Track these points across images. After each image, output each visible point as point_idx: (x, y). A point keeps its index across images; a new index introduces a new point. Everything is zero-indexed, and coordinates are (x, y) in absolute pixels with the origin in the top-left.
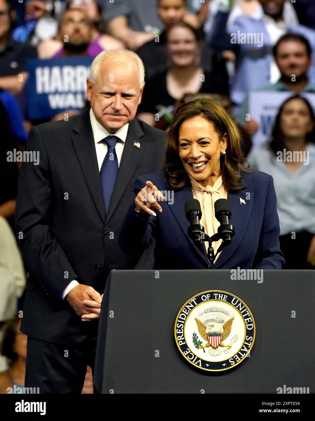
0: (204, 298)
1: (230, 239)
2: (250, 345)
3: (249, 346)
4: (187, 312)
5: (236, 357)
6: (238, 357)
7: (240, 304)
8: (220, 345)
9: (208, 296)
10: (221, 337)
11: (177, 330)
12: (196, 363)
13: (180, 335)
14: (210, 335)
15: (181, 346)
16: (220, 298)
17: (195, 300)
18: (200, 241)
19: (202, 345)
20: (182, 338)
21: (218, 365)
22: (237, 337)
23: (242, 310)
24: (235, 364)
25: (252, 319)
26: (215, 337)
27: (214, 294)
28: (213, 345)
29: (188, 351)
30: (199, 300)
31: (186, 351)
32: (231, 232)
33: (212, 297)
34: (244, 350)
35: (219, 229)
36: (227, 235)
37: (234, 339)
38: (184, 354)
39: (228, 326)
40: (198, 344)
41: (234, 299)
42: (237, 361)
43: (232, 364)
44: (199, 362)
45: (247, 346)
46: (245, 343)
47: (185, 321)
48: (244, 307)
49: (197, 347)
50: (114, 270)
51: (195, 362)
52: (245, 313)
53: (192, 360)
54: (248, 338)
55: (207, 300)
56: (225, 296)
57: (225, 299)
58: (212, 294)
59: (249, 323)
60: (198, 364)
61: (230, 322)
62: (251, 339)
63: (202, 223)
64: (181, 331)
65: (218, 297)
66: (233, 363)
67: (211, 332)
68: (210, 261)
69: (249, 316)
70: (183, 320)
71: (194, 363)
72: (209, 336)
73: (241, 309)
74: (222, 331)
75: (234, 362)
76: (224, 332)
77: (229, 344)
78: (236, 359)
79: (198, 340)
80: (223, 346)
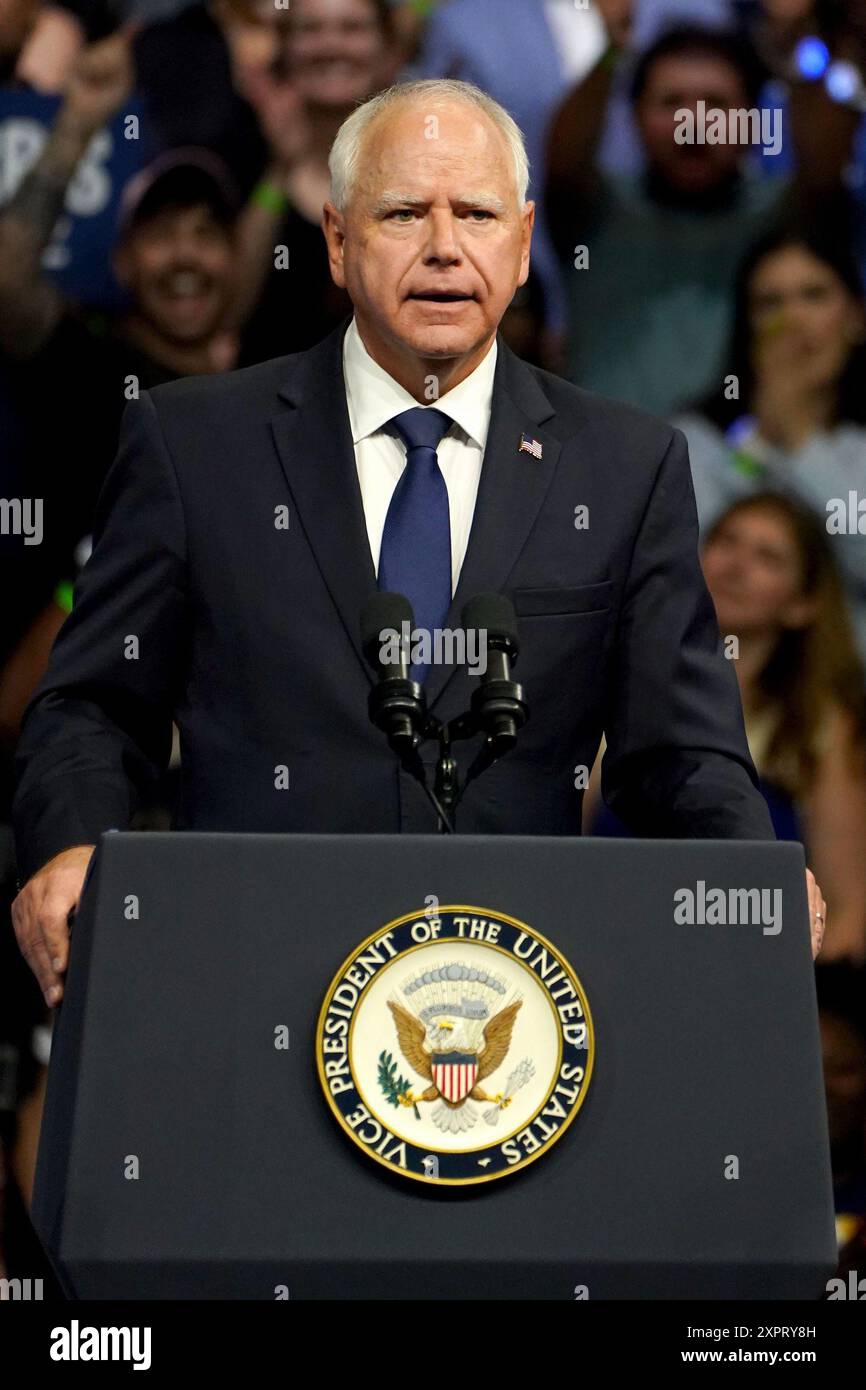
0: (421, 932)
1: (512, 732)
2: (573, 1095)
3: (570, 1098)
4: (361, 979)
5: (525, 1137)
6: (532, 1138)
7: (543, 956)
8: (471, 1094)
9: (434, 928)
10: (476, 1067)
11: (326, 1041)
12: (388, 1156)
13: (336, 1057)
14: (440, 1058)
15: (338, 1097)
16: (477, 933)
17: (389, 939)
18: (411, 738)
19: (410, 1091)
20: (342, 1067)
21: (464, 1163)
22: (529, 1069)
23: (549, 977)
24: (522, 1159)
25: (580, 1007)
26: (455, 1067)
27: (456, 920)
28: (447, 1095)
29: (361, 1113)
30: (403, 941)
31: (356, 1115)
32: (517, 707)
33: (449, 931)
34: (553, 1113)
36: (504, 718)
37: (519, 1076)
38: (349, 1124)
39: (499, 1029)
40: (396, 1091)
41: (523, 937)
42: (530, 1151)
43: (511, 1161)
44: (398, 1153)
45: (563, 1099)
46: (559, 1089)
47: (353, 1010)
48: (555, 964)
49: (393, 1100)
50: (114, 832)
51: (386, 1150)
52: (560, 985)
53: (374, 1146)
54: (567, 1071)
55: (430, 938)
56: (492, 926)
57: (492, 936)
58: (447, 919)
59: (572, 1022)
60: (396, 1159)
61: (509, 1016)
62: (577, 1075)
64: (340, 1044)
65: (468, 929)
66: (513, 1157)
67: (443, 1048)
68: (443, 804)
69: (573, 995)
70: (345, 1008)
71: (382, 1156)
72: (437, 1063)
73: (545, 972)
74: (480, 1046)
75: (517, 1154)
76: (488, 1048)
77: (502, 1092)
78: (526, 1143)
79: (396, 1077)
80: (480, 1098)
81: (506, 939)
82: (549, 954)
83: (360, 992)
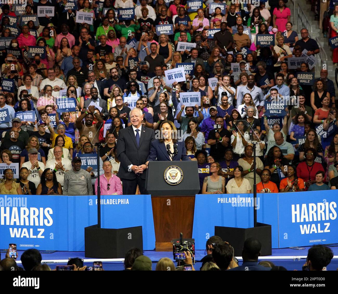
3: (182, 179)
4: (167, 171)
5: (179, 181)
8: (175, 179)
10: (175, 177)
11: (165, 175)
14: (173, 176)
15: (165, 179)
16: (175, 168)
20: (166, 177)
21: (174, 183)
22: (179, 177)
23: (180, 170)
25: (182, 172)
28: (173, 179)
30: (170, 168)
32: (177, 152)
33: (173, 167)
38: (166, 181)
39: (177, 174)
40: (170, 178)
43: (178, 183)
44: (170, 183)
53: (168, 182)
54: (181, 177)
61: (177, 173)
63: (170, 150)
70: (166, 173)
74: (175, 175)
77: (177, 178)
81: (177, 168)
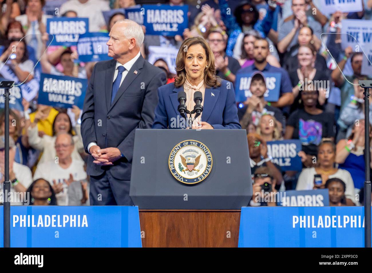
0: (185, 144)
1: (200, 112)
2: (209, 169)
4: (176, 152)
5: (202, 176)
6: (203, 176)
7: (204, 148)
8: (193, 170)
9: (187, 143)
10: (194, 165)
11: (170, 161)
13: (172, 164)
14: (188, 164)
15: (172, 170)
16: (194, 144)
17: (180, 145)
18: (184, 114)
19: (183, 169)
21: (192, 180)
22: (202, 165)
23: (205, 151)
24: (201, 180)
25: (211, 155)
26: (191, 165)
28: (189, 170)
29: (176, 173)
30: (182, 145)
32: (201, 108)
33: (189, 144)
34: (206, 172)
35: (195, 107)
36: (198, 110)
37: (201, 167)
38: (174, 174)
39: (198, 159)
41: (201, 145)
43: (199, 180)
44: (182, 179)
45: (208, 170)
46: (207, 169)
48: (206, 149)
49: (181, 171)
51: (180, 178)
52: (207, 152)
53: (178, 178)
54: (208, 166)
56: (196, 143)
57: (196, 145)
58: (189, 142)
59: (209, 158)
61: (199, 157)
62: (210, 166)
64: (172, 162)
65: (192, 143)
67: (189, 162)
69: (209, 154)
70: (173, 156)
73: (204, 150)
74: (194, 162)
76: (196, 162)
77: (198, 169)
78: (202, 177)
79: (181, 167)
80: (195, 170)
81: (199, 145)
82: (205, 147)
83: (175, 154)
